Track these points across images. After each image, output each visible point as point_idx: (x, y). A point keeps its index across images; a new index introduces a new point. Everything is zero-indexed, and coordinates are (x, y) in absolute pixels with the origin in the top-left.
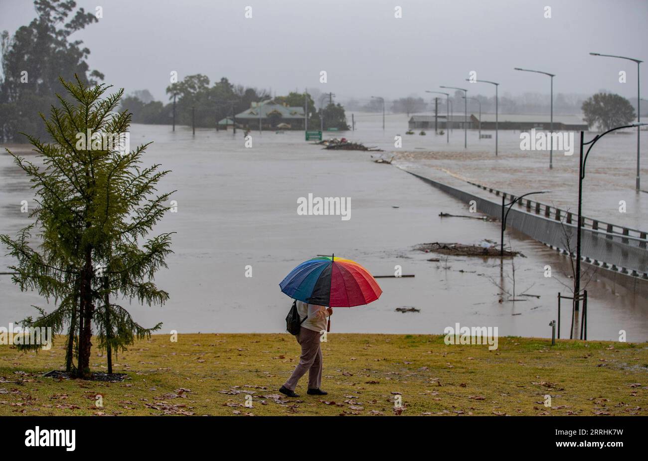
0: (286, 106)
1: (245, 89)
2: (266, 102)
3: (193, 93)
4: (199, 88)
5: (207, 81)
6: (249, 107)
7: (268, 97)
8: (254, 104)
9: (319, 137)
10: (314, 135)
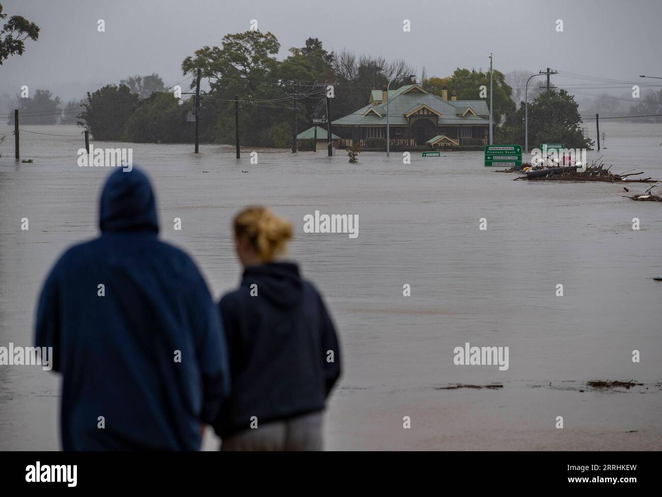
0: (449, 98)
1: (357, 64)
2: (404, 89)
3: (244, 72)
4: (255, 60)
5: (272, 44)
6: (367, 101)
7: (408, 80)
8: (377, 95)
9: (517, 158)
10: (504, 153)
